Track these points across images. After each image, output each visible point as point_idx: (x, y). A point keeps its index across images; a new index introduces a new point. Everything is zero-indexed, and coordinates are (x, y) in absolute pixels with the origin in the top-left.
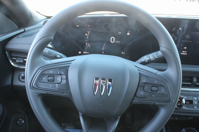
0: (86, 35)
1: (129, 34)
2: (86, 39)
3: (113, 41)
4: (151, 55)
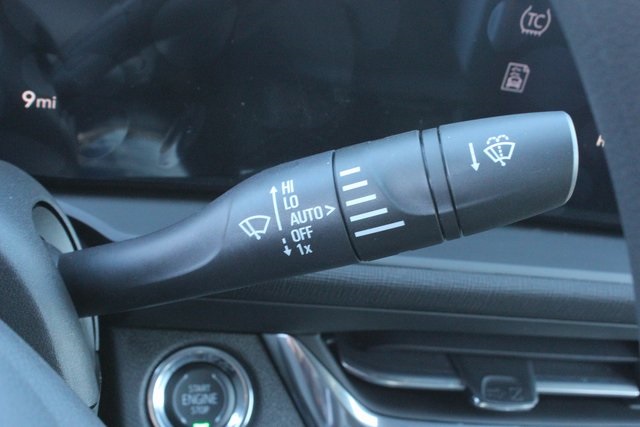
4: (357, 170)
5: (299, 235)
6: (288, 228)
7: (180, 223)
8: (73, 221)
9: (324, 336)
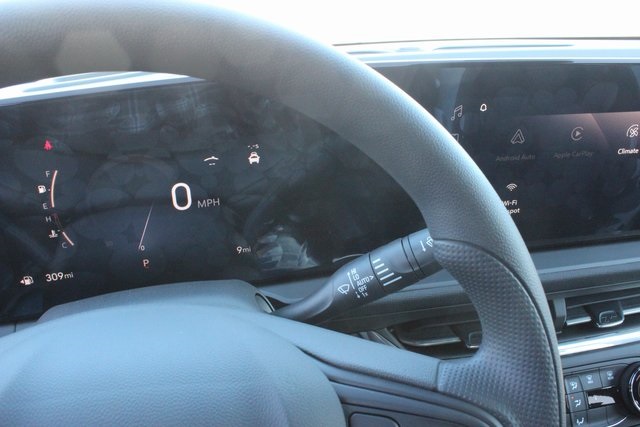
0: (42, 190)
1: (257, 160)
2: (47, 213)
3: (182, 201)
4: (379, 260)
5: (362, 289)
6: (357, 287)
7: (323, 286)
8: (269, 298)
9: (389, 328)
